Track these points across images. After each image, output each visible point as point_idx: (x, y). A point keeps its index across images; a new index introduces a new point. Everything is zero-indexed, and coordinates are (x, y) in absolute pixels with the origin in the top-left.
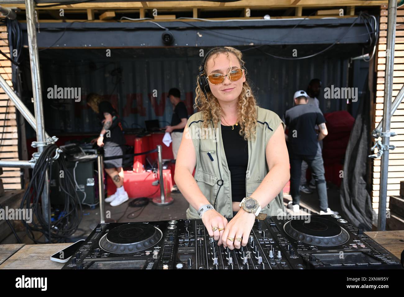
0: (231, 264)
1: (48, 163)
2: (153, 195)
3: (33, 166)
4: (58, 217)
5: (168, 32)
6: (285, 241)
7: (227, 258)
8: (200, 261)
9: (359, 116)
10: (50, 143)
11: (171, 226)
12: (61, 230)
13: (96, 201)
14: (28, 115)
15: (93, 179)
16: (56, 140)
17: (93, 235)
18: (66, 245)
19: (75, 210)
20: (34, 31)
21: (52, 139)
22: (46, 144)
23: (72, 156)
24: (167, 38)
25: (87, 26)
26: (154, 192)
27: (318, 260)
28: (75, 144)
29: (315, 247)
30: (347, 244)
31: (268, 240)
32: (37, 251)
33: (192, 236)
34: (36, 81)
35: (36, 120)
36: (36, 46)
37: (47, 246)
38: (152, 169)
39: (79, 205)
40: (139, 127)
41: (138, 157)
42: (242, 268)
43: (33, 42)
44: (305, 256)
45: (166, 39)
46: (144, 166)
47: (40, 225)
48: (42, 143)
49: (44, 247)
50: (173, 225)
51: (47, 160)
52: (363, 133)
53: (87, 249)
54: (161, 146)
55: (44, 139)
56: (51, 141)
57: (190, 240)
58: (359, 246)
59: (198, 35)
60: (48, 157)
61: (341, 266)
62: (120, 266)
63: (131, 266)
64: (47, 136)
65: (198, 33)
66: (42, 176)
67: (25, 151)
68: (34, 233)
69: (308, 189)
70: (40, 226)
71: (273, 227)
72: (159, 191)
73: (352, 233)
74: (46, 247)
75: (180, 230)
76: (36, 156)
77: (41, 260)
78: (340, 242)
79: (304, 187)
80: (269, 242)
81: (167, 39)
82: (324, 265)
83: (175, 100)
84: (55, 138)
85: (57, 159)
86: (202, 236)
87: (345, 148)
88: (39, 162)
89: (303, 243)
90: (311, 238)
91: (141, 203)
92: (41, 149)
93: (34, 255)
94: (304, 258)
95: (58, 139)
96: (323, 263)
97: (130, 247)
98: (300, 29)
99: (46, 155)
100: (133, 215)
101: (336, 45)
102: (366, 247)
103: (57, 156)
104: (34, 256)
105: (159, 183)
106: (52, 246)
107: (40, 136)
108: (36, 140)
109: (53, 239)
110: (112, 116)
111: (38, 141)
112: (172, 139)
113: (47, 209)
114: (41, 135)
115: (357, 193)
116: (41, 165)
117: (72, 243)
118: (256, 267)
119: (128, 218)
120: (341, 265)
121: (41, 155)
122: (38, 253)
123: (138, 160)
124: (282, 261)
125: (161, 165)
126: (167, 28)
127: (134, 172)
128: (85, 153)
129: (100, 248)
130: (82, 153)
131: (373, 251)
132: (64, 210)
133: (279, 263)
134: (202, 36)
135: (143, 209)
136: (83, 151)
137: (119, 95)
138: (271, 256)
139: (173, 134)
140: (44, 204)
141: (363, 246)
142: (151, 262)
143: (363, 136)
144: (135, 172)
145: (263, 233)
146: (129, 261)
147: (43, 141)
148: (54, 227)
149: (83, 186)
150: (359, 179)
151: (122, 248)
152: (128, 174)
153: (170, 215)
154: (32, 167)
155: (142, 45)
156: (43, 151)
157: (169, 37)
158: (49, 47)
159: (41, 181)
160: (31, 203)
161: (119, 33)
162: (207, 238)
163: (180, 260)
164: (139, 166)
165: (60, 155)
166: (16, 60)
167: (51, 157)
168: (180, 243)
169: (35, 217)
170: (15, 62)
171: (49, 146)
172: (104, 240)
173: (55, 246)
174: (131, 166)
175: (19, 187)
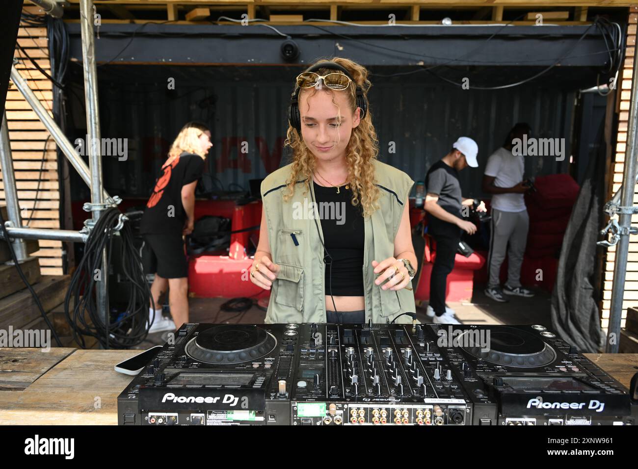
0: (377, 384)
1: (107, 236)
2: (258, 295)
3: (85, 239)
5: (290, 40)
6: (458, 358)
7: (371, 377)
8: (332, 380)
9: (587, 183)
10: (110, 206)
11: (289, 331)
14: (80, 163)
16: (119, 201)
17: (175, 339)
18: (135, 352)
19: (144, 308)
20: (91, 36)
21: (114, 200)
22: (105, 207)
24: (289, 51)
25: (167, 30)
27: (506, 384)
29: (503, 368)
30: (552, 366)
31: (434, 355)
32: (95, 358)
33: (320, 346)
34: (92, 111)
35: (91, 173)
36: (93, 59)
40: (240, 189)
41: (237, 234)
42: (393, 391)
43: (89, 53)
44: (487, 379)
45: (287, 52)
46: (246, 250)
47: (93, 326)
48: (98, 206)
49: (104, 354)
50: (292, 329)
51: (106, 231)
52: (592, 210)
53: (168, 356)
55: (102, 200)
56: (112, 204)
57: (317, 350)
58: (569, 370)
59: (337, 46)
60: (107, 226)
61: (539, 393)
63: (232, 381)
64: (106, 195)
65: (337, 44)
66: (98, 255)
67: (70, 219)
68: (86, 338)
69: (501, 295)
70: (93, 328)
73: (561, 351)
74: (107, 354)
75: (301, 337)
76: (90, 225)
77: (100, 371)
78: (541, 362)
79: (494, 292)
80: (435, 358)
81: (289, 53)
82: (514, 390)
84: (117, 198)
85: (121, 230)
86: (335, 347)
87: (563, 233)
88: (94, 232)
89: (486, 363)
90: (498, 355)
91: (239, 305)
92: (97, 214)
93: (89, 363)
94: (485, 381)
95: (122, 200)
96: (512, 389)
97: (231, 356)
98: (498, 42)
99: (104, 224)
101: (556, 68)
102: (580, 370)
103: (120, 225)
104: (91, 365)
106: (115, 352)
107: (95, 195)
108: (90, 201)
111: (93, 203)
113: (104, 304)
114: (97, 194)
115: (577, 302)
116: (97, 237)
118: (414, 390)
120: (540, 391)
121: (97, 223)
122: (96, 361)
123: (237, 240)
124: (452, 384)
126: (289, 35)
127: (230, 257)
129: (187, 356)
131: (590, 377)
133: (448, 386)
134: (344, 48)
135: (244, 315)
138: (437, 376)
140: (100, 296)
141: (576, 370)
142: (261, 376)
143: (591, 213)
144: (233, 258)
145: (426, 345)
146: (229, 375)
147: (100, 202)
150: (583, 282)
151: (219, 357)
152: (222, 262)
154: (84, 241)
155: (249, 61)
156: (100, 218)
157: (292, 50)
158: (108, 61)
159: (96, 261)
160: (81, 295)
161: (216, 42)
162: (343, 350)
163: (303, 376)
164: (239, 249)
165: (124, 224)
166: (60, 80)
167: (111, 227)
168: (302, 354)
169: (87, 315)
170: (58, 83)
171: (109, 210)
172: (193, 344)
173: (119, 352)
174: (226, 249)
175: (59, 272)
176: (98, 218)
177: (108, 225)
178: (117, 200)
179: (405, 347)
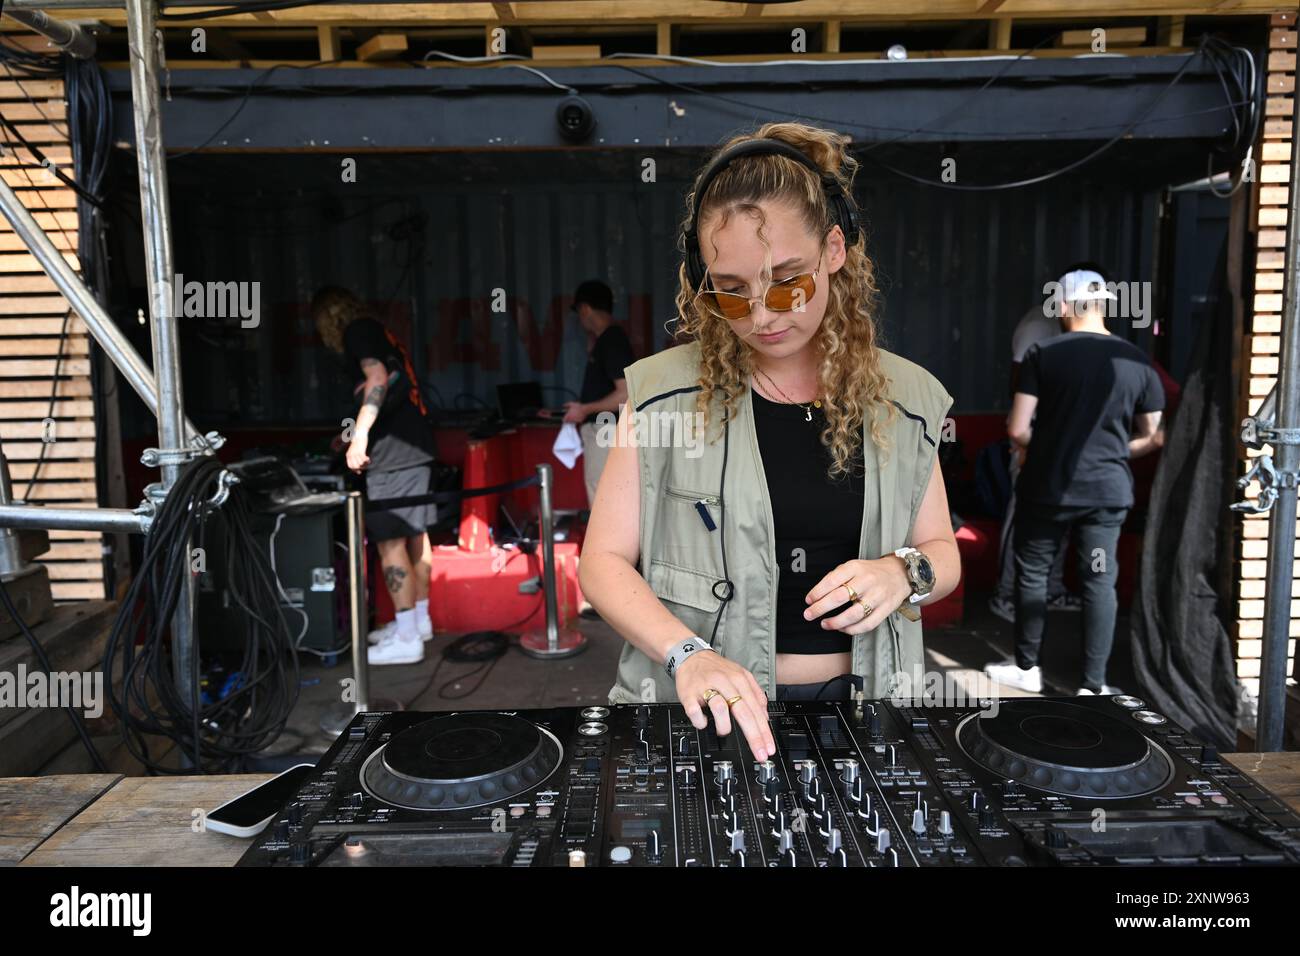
0: (787, 851)
1: (194, 518)
2: (520, 624)
3: (145, 526)
4: (220, 689)
5: (575, 98)
6: (962, 780)
7: (774, 833)
8: (688, 840)
9: (1194, 379)
10: (199, 454)
11: (589, 724)
12: (232, 730)
13: (341, 642)
14: (133, 364)
15: (332, 571)
16: (220, 443)
17: (340, 750)
18: (250, 780)
19: (275, 670)
20: (152, 96)
21: (208, 441)
22: (188, 455)
23: (266, 498)
24: (573, 119)
25: (319, 81)
26: (525, 616)
27: (1074, 842)
28: (274, 459)
29: (1061, 802)
30: (1168, 795)
31: (907, 774)
32: (161, 798)
33: (658, 759)
34: (158, 254)
35: (159, 383)
36: (158, 144)
37: (193, 781)
38: (520, 539)
39: (289, 652)
40: (478, 406)
41: (474, 500)
42: (823, 864)
43: (149, 131)
44: (1030, 830)
45: (570, 121)
46: (494, 532)
47: (166, 714)
48: (174, 454)
49: (183, 786)
50: (595, 720)
51: (190, 507)
52: (1207, 433)
53: (321, 793)
54: (549, 466)
55: (181, 442)
56: (205, 449)
57: (651, 770)
58: (1207, 803)
59: (672, 108)
60: (193, 497)
61: (1151, 863)
62: (430, 850)
63: (464, 852)
64: (191, 431)
65: (673, 104)
66: (174, 558)
67: (118, 477)
68: (149, 739)
70: (167, 719)
71: (922, 733)
72: (542, 610)
73: (1183, 756)
74: (191, 785)
75: (617, 737)
76: (157, 495)
77: (173, 828)
78: (1144, 784)
80: (911, 781)
81: (573, 124)
82: (1094, 859)
83: (595, 320)
84: (215, 437)
85: (223, 505)
86: (690, 760)
88: (165, 512)
89: (1021, 789)
90: (1048, 770)
91: (482, 648)
92: (171, 472)
93: (150, 810)
94: (1027, 835)
95: (225, 440)
96: (1090, 855)
97: (462, 791)
98: (1004, 92)
99: (189, 492)
100: (457, 687)
101: (1122, 141)
102: (1229, 802)
103: (222, 495)
104: (151, 814)
105: (540, 584)
106: (208, 781)
107: (167, 431)
108: (155, 444)
109: (208, 760)
110: (389, 371)
111: (163, 448)
112: (583, 445)
113: (189, 663)
114: (172, 428)
115: (1184, 626)
116: (171, 524)
117: (271, 775)
118: (871, 863)
119: (441, 696)
120: (1151, 860)
121: (171, 491)
122: (165, 804)
123: (474, 510)
124: (953, 844)
125: (549, 528)
126: (572, 86)
127: (460, 548)
128: (305, 488)
129: (364, 793)
130: (297, 488)
131: (1254, 817)
132: (243, 669)
133: (945, 850)
134: (686, 112)
135: (491, 668)
136: (301, 480)
137: (414, 301)
138: (919, 827)
139: (586, 428)
140: (179, 647)
141: (1221, 800)
142: (529, 839)
143: (1206, 440)
144: (466, 550)
145: (889, 751)
146: (458, 836)
147: (178, 446)
148: (208, 723)
149: (297, 592)
150: (1193, 581)
151: (434, 793)
152: (445, 557)
153: (575, 690)
154: (143, 531)
155: (491, 141)
156: (178, 480)
157: (580, 118)
158: (196, 147)
159: (170, 573)
160: (140, 644)
161: (421, 104)
162: (708, 767)
163: (624, 834)
164: (479, 529)
165: (231, 491)
166: (93, 189)
167: (202, 500)
168: (620, 781)
169: (151, 690)
170: (90, 195)
171: (198, 462)
172: (377, 765)
173: (217, 782)
174: (451, 530)
175: (97, 592)
176: (175, 480)
177: (196, 495)
178: (216, 440)
179: (845, 755)
